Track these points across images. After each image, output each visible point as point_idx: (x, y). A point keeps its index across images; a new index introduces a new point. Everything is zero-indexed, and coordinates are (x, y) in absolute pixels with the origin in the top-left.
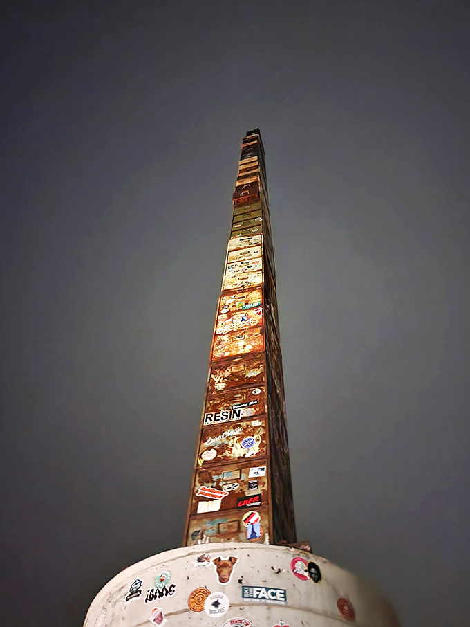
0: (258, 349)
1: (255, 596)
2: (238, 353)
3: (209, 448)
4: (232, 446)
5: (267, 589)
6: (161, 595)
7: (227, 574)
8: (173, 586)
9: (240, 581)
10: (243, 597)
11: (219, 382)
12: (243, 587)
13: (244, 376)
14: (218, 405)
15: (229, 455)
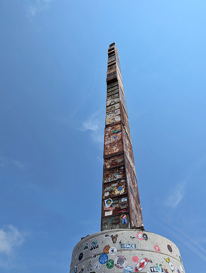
0: (121, 150)
1: (125, 247)
2: (114, 152)
3: (107, 192)
4: (115, 190)
5: (129, 245)
6: (95, 248)
7: (115, 240)
8: (98, 245)
9: (120, 243)
10: (121, 248)
11: (108, 165)
12: (121, 244)
13: (117, 162)
14: (108, 174)
15: (114, 194)
